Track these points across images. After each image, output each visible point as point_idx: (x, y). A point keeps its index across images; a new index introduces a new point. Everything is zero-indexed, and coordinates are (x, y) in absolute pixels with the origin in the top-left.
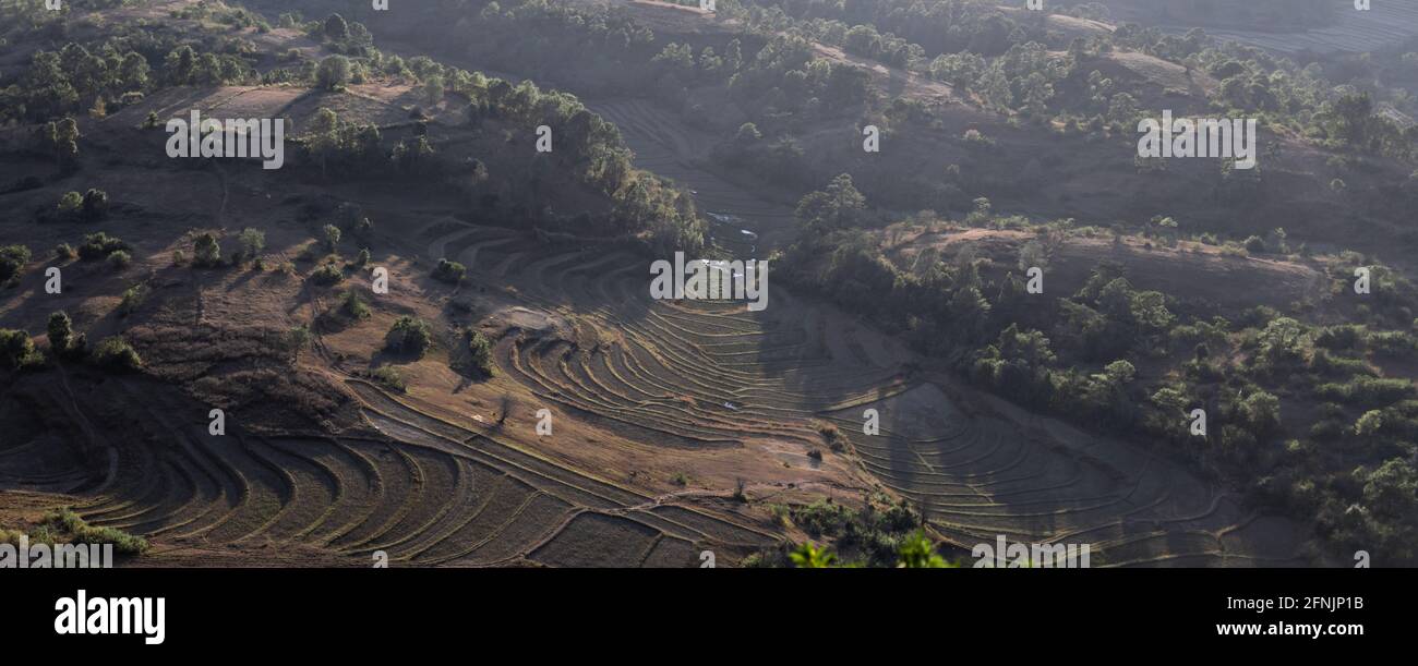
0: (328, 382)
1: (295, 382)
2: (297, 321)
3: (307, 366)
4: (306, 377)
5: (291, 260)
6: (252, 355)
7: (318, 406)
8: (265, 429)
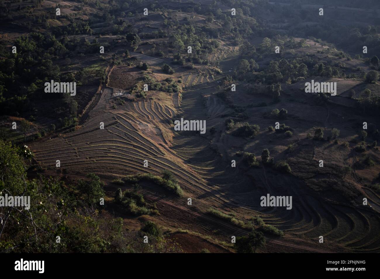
0: (355, 187)
1: (343, 185)
2: (347, 164)
3: (348, 180)
4: (347, 184)
5: (348, 142)
6: (330, 173)
7: (351, 195)
8: (330, 200)
